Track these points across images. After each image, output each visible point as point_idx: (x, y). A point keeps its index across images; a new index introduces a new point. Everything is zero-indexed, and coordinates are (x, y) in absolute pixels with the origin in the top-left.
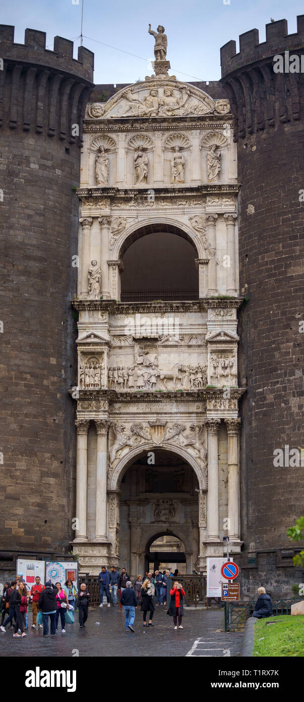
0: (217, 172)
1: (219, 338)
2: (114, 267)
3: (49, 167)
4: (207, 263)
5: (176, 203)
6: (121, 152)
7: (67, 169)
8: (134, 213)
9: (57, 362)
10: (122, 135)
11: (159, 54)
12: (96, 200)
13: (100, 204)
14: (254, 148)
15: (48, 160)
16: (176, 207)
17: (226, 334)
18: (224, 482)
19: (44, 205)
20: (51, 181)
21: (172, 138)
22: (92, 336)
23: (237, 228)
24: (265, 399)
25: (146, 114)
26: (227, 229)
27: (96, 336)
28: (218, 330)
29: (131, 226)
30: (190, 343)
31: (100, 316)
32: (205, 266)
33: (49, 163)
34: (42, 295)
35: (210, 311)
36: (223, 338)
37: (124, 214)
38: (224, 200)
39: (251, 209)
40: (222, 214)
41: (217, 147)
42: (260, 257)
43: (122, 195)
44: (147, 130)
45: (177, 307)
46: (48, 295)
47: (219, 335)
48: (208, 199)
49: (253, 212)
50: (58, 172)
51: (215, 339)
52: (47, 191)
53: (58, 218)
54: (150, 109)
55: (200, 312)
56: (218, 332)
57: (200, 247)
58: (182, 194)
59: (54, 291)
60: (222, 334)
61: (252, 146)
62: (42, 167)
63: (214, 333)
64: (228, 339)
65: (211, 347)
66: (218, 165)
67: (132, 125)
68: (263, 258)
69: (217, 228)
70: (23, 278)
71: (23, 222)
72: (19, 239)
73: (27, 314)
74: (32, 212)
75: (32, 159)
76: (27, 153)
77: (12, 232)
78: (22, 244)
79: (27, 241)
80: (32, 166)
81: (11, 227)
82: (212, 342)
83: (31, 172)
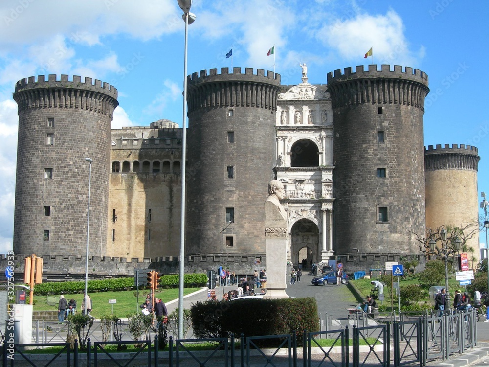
0: (325, 120)
2: (289, 155)
5: (311, 131)
6: (291, 112)
7: (272, 119)
8: (296, 135)
10: (291, 106)
11: (304, 75)
12: (282, 130)
13: (284, 132)
14: (339, 113)
16: (311, 133)
17: (329, 179)
18: (328, 231)
19: (265, 133)
20: (267, 124)
21: (309, 107)
23: (332, 141)
24: (342, 202)
25: (300, 98)
26: (329, 141)
27: (283, 180)
28: (326, 178)
29: (294, 140)
31: (284, 173)
32: (321, 154)
33: (266, 118)
35: (323, 171)
36: (328, 181)
37: (292, 135)
38: (328, 131)
39: (338, 135)
40: (328, 136)
41: (325, 110)
43: (292, 128)
44: (301, 105)
47: (327, 180)
48: (322, 130)
50: (269, 121)
52: (266, 128)
55: (319, 171)
57: (319, 148)
62: (264, 119)
63: (324, 179)
64: (330, 181)
65: (324, 184)
66: (326, 117)
67: (295, 103)
68: (342, 153)
69: (326, 141)
70: (258, 160)
71: (258, 140)
72: (257, 146)
73: (260, 173)
74: (261, 136)
75: (260, 117)
76: (258, 115)
77: (254, 144)
78: (258, 148)
79: (259, 147)
80: (261, 119)
81: (254, 142)
82: (324, 182)
83: (260, 122)
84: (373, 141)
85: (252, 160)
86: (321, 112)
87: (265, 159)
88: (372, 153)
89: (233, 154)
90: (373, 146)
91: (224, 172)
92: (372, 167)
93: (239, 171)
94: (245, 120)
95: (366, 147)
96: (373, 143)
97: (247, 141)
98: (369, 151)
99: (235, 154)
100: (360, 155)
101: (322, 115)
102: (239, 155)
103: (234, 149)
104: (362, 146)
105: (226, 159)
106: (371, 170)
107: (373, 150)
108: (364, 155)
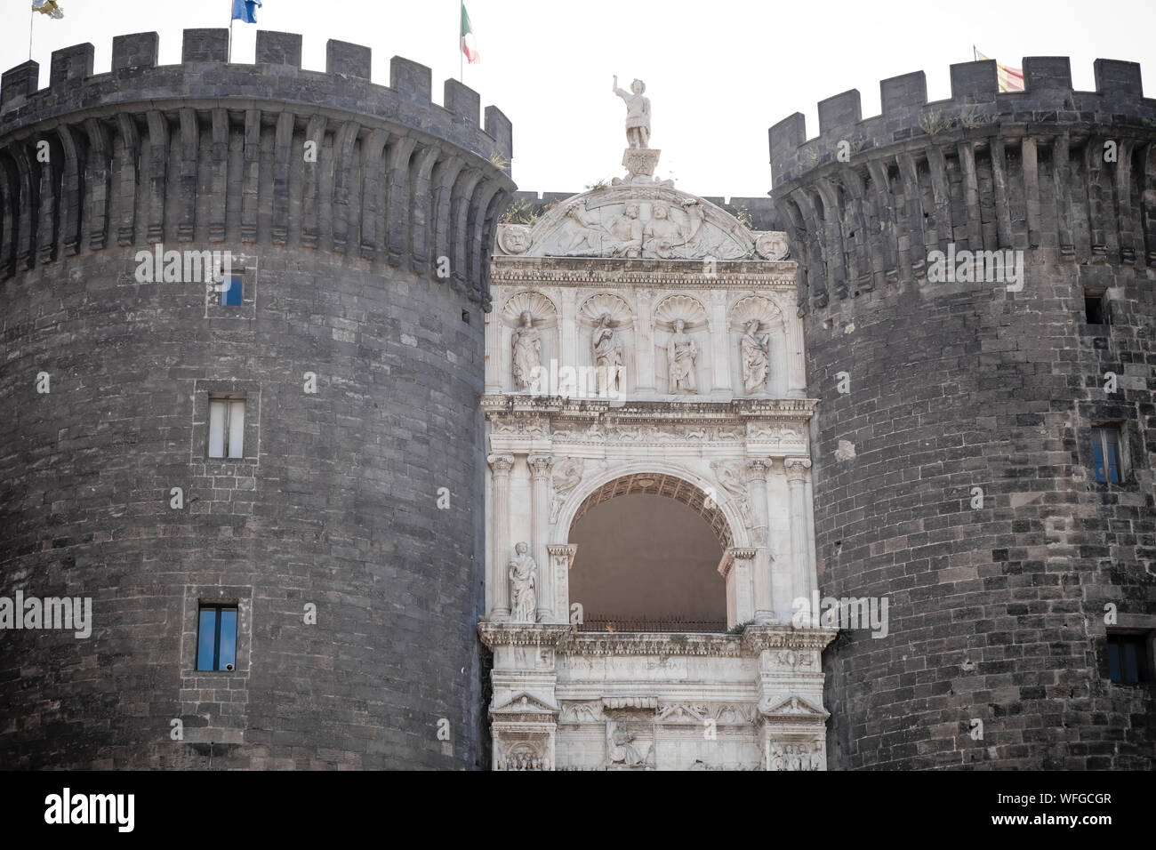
0: (763, 375)
1: (786, 711)
2: (561, 559)
3: (435, 345)
4: (753, 556)
5: (682, 433)
6: (568, 327)
7: (466, 353)
8: (599, 451)
9: (456, 752)
10: (569, 292)
11: (636, 135)
12: (522, 420)
13: (530, 428)
14: (850, 328)
15: (433, 330)
16: (684, 441)
17: (802, 703)
19: (429, 421)
20: (439, 374)
21: (668, 303)
22: (525, 700)
23: (809, 486)
25: (617, 252)
26: (791, 489)
27: (531, 700)
28: (784, 692)
29: (594, 478)
30: (722, 721)
31: (538, 659)
32: (747, 562)
33: (436, 337)
34: (427, 608)
35: (766, 654)
36: (797, 711)
37: (578, 451)
38: (784, 431)
39: (846, 450)
40: (783, 459)
41: (762, 326)
42: (872, 545)
43: (574, 411)
44: (619, 284)
45: (696, 645)
46: (438, 609)
47: (788, 703)
48: (750, 426)
49: (852, 454)
50: (451, 357)
51: (779, 713)
52: (432, 392)
53: (453, 450)
54: (626, 244)
55: (740, 656)
56: (785, 699)
57: (735, 522)
58: (698, 416)
59: (448, 601)
60: (794, 702)
61: (844, 325)
62: (424, 342)
63: (776, 701)
64: (806, 712)
65: (770, 729)
66: (765, 362)
67: (591, 274)
68: (880, 548)
69: (769, 486)
70: (391, 571)
71: (390, 453)
72: (383, 487)
73: (400, 647)
74: (406, 435)
75: (404, 325)
76: (394, 313)
77: (368, 473)
78: (389, 498)
79: (397, 494)
80: (406, 339)
81: (366, 462)
82: (774, 719)
83: (403, 352)
84: (1069, 472)
85: (356, 567)
86: (735, 336)
87: (424, 567)
88: (1071, 540)
89: (239, 525)
90: (1072, 499)
91: (176, 629)
92: (1077, 620)
93: (275, 629)
94: (313, 331)
95: (1030, 509)
96: (1069, 483)
97: (323, 451)
98: (1049, 531)
99: (253, 525)
100: (999, 555)
101: (741, 350)
102: (279, 534)
103: (248, 495)
104: (1006, 501)
105: (194, 554)
106: (1068, 636)
107: (1076, 525)
108: (1023, 554)
